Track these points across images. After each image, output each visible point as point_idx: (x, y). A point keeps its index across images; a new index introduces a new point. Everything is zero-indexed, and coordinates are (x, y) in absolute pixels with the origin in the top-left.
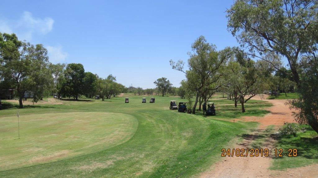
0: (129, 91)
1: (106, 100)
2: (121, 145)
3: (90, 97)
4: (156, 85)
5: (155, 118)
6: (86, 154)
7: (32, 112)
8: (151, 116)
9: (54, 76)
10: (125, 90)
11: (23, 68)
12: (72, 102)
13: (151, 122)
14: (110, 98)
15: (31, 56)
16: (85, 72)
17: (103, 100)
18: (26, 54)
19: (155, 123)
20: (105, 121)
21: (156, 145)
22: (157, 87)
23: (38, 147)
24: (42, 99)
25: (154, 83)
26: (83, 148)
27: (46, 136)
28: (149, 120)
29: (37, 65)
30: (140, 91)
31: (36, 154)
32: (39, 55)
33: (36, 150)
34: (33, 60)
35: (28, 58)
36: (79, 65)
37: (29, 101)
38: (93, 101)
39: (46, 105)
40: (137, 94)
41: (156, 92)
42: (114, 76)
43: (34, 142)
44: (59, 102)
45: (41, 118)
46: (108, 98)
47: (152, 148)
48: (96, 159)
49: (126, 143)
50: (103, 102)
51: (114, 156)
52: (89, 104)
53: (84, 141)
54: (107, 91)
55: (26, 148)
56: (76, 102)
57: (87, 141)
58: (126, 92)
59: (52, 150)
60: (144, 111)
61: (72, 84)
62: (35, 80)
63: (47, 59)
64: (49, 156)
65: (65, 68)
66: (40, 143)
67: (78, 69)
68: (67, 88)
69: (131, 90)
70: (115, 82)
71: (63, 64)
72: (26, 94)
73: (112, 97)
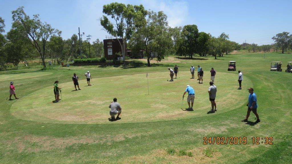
0: (242, 47)
1: (218, 58)
2: (234, 110)
3: (204, 56)
4: (275, 40)
5: (273, 81)
6: (201, 116)
7: (157, 70)
8: (267, 78)
9: (173, 39)
10: (238, 47)
11: (149, 33)
12: (188, 60)
13: (268, 86)
14: (222, 56)
15: (154, 23)
16: (199, 32)
17: (216, 58)
18: (151, 21)
19: (272, 87)
20: (218, 82)
21: (274, 114)
22: (275, 44)
23: (162, 103)
24: (164, 59)
25: (273, 38)
26: (199, 109)
27: (167, 94)
28: (266, 83)
29: (159, 29)
30: (254, 48)
31: (161, 111)
32: (160, 21)
33: (161, 106)
34: (156, 25)
35: (152, 24)
36: (194, 26)
37: (154, 60)
38: (206, 59)
39: (167, 64)
40: (251, 51)
41: (274, 49)
42: (226, 34)
43: (159, 98)
44: (177, 61)
45: (163, 76)
46: (220, 56)
47: (270, 118)
48: (210, 123)
49: (239, 108)
50: (216, 61)
51: (227, 122)
52: (202, 63)
53: (199, 102)
54: (219, 50)
55: (154, 104)
56: (191, 60)
57: (201, 102)
58: (239, 50)
59: (173, 108)
60: (260, 72)
61: (187, 44)
62: (158, 43)
63: (167, 24)
64: (171, 114)
65: (181, 31)
66: (164, 100)
67: (193, 30)
68: (183, 48)
69: (245, 47)
70: (228, 40)
71: (180, 27)
72: (152, 55)
73: (225, 55)
